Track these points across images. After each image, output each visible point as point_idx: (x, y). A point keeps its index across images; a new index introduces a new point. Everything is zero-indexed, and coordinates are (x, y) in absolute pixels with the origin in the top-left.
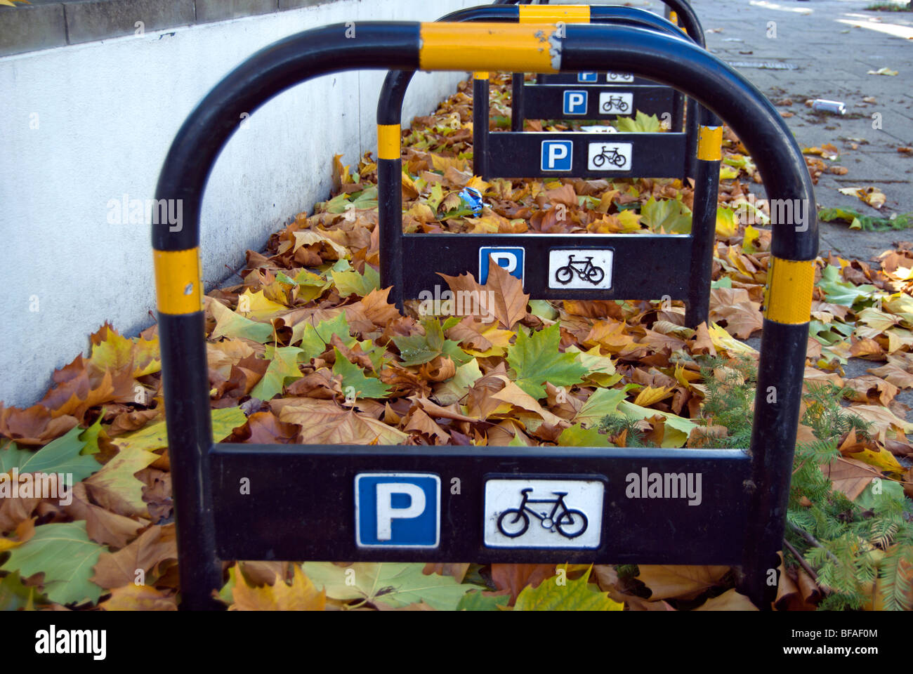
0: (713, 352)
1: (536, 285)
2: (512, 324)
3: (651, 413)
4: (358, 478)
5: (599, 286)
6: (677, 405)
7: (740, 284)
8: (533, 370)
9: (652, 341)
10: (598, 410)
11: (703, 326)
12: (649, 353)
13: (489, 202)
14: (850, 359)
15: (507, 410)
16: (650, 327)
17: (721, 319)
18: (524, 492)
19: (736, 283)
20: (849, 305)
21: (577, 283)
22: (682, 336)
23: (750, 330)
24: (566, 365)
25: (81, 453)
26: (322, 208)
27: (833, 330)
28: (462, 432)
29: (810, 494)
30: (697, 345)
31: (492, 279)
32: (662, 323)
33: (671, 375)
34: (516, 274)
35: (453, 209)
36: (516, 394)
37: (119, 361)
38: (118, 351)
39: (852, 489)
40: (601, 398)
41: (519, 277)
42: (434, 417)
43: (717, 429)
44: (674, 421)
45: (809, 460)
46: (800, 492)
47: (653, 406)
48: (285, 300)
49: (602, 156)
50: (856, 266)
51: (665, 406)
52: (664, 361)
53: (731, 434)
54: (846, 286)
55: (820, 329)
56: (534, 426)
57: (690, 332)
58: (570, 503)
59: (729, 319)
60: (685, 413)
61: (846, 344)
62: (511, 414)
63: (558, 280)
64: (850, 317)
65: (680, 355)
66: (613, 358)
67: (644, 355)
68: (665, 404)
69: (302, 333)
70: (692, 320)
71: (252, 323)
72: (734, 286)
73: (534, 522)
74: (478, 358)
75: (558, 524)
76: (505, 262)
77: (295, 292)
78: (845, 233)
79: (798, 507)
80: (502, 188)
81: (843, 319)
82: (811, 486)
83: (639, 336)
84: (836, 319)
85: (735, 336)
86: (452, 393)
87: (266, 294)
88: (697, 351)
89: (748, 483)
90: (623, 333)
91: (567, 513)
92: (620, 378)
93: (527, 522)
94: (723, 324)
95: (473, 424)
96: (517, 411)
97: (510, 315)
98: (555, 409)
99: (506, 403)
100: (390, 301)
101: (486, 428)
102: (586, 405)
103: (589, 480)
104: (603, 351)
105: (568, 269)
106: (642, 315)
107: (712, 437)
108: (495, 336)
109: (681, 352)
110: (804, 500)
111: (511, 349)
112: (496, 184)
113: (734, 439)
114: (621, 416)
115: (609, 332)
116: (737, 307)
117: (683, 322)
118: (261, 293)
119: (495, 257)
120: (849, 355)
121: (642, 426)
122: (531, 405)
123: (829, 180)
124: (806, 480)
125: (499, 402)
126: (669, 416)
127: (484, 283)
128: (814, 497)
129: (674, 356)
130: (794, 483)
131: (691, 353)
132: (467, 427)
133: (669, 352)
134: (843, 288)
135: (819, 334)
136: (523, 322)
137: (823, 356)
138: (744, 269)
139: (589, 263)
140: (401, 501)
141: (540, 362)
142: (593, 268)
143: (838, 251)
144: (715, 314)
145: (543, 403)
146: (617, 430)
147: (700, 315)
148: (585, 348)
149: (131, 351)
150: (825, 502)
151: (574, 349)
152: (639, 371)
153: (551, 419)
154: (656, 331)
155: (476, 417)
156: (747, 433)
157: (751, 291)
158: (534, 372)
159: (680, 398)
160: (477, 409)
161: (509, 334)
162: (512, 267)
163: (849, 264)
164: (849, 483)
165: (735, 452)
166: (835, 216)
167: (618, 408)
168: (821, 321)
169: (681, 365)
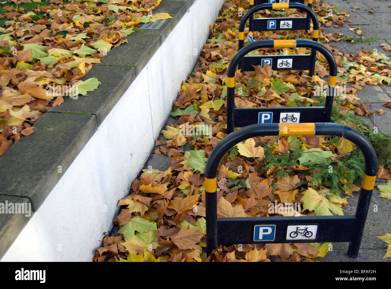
0: (315, 83)
1: (274, 67)
2: (269, 77)
3: (304, 98)
4: (259, 113)
5: (289, 67)
6: (308, 96)
7: (322, 63)
8: (277, 88)
9: (301, 80)
10: (293, 98)
11: (313, 76)
12: (301, 83)
13: (255, 39)
14: (347, 83)
15: (274, 98)
16: (301, 76)
17: (317, 73)
18: (287, 115)
19: (321, 63)
20: (348, 68)
21: (284, 67)
22: (308, 78)
23: (324, 76)
24: (284, 87)
25: (194, 110)
26: (209, 41)
27: (344, 75)
28: (265, 103)
29: (335, 114)
30: (312, 81)
31: (264, 66)
32: (303, 75)
33: (306, 88)
34: (270, 65)
35: (246, 42)
36: (276, 95)
37: (188, 90)
38: (187, 87)
39: (344, 113)
40: (293, 95)
41: (271, 66)
42: (259, 100)
43: (318, 102)
44: (308, 100)
45: (335, 108)
46: (333, 113)
47: (303, 96)
48: (216, 72)
49: (284, 24)
50: (351, 56)
51: (306, 96)
52: (305, 85)
53: (321, 102)
54: (348, 62)
55: (340, 75)
56: (280, 101)
57: (310, 77)
58: (294, 116)
59: (319, 73)
60: (310, 97)
61: (346, 79)
62: (275, 99)
63: (279, 66)
64: (348, 71)
65: (308, 84)
66: (293, 85)
67: (300, 83)
68: (306, 95)
69: (225, 81)
70: (311, 74)
71: (211, 79)
72: (320, 64)
73: (288, 119)
74: (265, 86)
75: (292, 120)
76: (267, 62)
77: (217, 70)
78: (349, 44)
79: (333, 116)
80: (257, 34)
81: (346, 72)
82: (336, 112)
83: (298, 79)
84: (344, 72)
85: (320, 78)
86: (260, 94)
87: (211, 71)
88: (312, 82)
89: (324, 112)
90: (295, 78)
91: (294, 118)
92: (296, 90)
93: (287, 119)
94: (317, 74)
95: (268, 102)
96: (276, 98)
97: (269, 74)
98: (283, 97)
99: (273, 97)
100: (241, 72)
101: (270, 102)
102: (290, 97)
103: (298, 112)
104: (291, 83)
105: (282, 63)
106: (298, 73)
107: (317, 103)
108: (266, 80)
109: (309, 83)
110: (334, 115)
111: (271, 83)
112: (255, 33)
113: (321, 104)
114: (298, 99)
115: (292, 78)
116: (321, 70)
117: (308, 74)
118: (210, 71)
119: (265, 61)
120: (347, 82)
121: (302, 101)
122: (279, 97)
123: (346, 25)
124: (335, 111)
125: (272, 96)
126: (307, 98)
127: (263, 67)
128: (336, 114)
129: (307, 84)
130: (332, 112)
131: (311, 83)
132: (266, 102)
133: (306, 83)
134: (347, 63)
135: (340, 76)
136: (272, 76)
137: (341, 82)
138: (322, 58)
139: (287, 62)
140: (266, 117)
141: (278, 86)
142: (288, 63)
143: (347, 50)
144: (316, 72)
145: (281, 96)
146: (297, 102)
147: (312, 73)
148: (287, 82)
149: (190, 87)
150: (338, 115)
151: (285, 83)
152: (300, 88)
153: (283, 100)
154: (302, 77)
155: (268, 100)
156: (324, 103)
157: (324, 65)
158: (277, 89)
159: (309, 94)
160: (267, 98)
161: (269, 79)
162: (269, 63)
163: (349, 56)
164: (343, 111)
165: (322, 107)
166: (347, 39)
167: (297, 97)
168: (341, 73)
169: (309, 86)
